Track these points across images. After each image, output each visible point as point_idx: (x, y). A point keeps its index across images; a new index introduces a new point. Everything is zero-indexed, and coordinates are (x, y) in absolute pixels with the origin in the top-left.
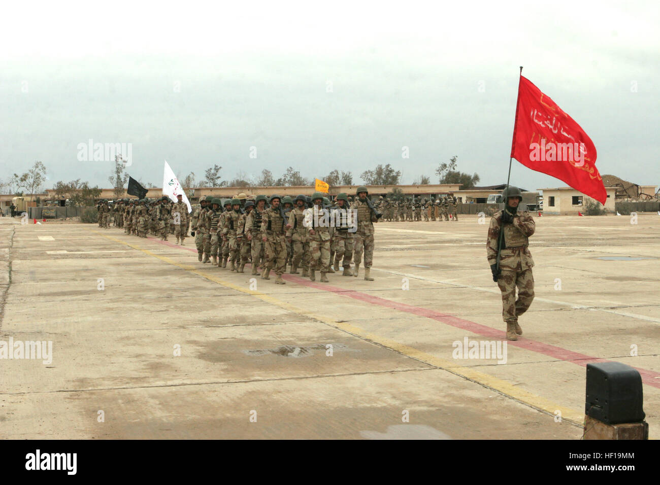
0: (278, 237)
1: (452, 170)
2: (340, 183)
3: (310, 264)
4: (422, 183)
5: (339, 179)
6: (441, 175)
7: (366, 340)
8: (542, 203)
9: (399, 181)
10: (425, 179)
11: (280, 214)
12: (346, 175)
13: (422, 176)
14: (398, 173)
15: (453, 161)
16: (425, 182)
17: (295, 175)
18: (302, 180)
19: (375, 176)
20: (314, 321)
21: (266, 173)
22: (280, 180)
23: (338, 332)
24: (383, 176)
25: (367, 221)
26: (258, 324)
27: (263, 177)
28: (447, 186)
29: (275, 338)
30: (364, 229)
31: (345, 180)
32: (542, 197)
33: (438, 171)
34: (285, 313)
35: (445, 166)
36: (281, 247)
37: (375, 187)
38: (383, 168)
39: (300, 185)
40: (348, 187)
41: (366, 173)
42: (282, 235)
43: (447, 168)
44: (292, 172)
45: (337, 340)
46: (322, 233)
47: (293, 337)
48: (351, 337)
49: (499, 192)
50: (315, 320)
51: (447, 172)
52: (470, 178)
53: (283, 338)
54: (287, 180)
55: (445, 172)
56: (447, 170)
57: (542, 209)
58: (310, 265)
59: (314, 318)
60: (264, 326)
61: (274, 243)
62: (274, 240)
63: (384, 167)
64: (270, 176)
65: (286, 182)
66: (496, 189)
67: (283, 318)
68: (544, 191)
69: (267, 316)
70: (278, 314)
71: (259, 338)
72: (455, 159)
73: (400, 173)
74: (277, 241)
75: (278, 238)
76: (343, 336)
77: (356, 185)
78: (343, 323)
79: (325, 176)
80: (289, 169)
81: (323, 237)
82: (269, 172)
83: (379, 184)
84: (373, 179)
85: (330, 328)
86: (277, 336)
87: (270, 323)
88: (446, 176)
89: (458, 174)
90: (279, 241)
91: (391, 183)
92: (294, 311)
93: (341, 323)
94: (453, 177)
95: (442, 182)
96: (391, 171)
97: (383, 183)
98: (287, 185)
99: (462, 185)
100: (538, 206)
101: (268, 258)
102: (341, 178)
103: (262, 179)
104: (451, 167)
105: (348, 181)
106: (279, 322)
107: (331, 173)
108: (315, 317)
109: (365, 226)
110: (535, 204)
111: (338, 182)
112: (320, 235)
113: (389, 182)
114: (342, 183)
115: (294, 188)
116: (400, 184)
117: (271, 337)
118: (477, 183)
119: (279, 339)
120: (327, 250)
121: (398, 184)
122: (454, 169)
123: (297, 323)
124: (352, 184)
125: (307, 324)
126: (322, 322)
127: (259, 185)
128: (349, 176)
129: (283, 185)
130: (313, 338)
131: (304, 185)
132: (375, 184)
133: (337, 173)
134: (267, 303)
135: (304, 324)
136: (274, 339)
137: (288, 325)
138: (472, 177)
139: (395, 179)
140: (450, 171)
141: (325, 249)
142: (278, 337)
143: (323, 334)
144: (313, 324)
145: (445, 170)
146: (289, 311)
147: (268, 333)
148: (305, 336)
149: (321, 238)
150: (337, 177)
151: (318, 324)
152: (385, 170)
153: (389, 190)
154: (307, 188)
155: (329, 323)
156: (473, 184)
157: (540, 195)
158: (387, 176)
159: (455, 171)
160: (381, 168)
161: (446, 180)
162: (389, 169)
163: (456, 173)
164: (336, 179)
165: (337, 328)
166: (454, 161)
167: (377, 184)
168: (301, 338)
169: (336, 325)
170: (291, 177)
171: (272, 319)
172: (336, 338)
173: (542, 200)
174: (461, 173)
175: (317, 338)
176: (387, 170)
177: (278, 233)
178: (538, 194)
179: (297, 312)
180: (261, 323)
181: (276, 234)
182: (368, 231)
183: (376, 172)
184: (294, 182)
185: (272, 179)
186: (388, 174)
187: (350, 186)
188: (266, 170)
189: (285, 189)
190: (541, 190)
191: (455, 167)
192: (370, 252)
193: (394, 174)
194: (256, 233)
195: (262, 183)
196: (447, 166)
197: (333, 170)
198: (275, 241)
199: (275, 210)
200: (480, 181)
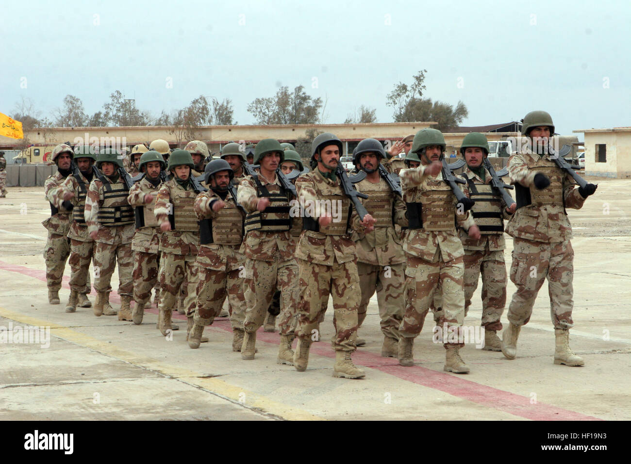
0: (339, 250)
1: (417, 96)
2: (210, 121)
3: (403, 323)
4: (362, 121)
5: (207, 114)
6: (397, 106)
7: (254, 409)
8: (583, 156)
9: (320, 116)
10: (368, 114)
11: (342, 187)
12: (223, 105)
13: (362, 108)
14: (318, 102)
15: (419, 79)
16: (367, 119)
17: (125, 106)
18: (140, 115)
19: (276, 108)
20: (159, 376)
21: (72, 102)
22: (97, 116)
23: (201, 395)
24: (290, 108)
25: (554, 205)
26: (53, 383)
27: (66, 109)
28: (409, 125)
29: (84, 408)
30: (548, 226)
31: (220, 115)
32: (582, 144)
33: (391, 97)
34: (105, 362)
35: (404, 88)
36: (348, 276)
37: (274, 128)
38: (289, 92)
39: (136, 124)
40: (226, 128)
41: (258, 101)
42: (347, 246)
43: (407, 93)
44: (122, 100)
45: (200, 410)
46: (445, 239)
47: (117, 405)
48: (226, 405)
49: (504, 136)
50: (161, 374)
51: (408, 100)
52: (451, 111)
53: (99, 407)
54: (111, 114)
55: (404, 100)
56: (407, 96)
57: (584, 168)
58: (401, 326)
59: (158, 371)
60: (64, 387)
61: (329, 268)
62: (327, 257)
63: (291, 90)
64: (78, 108)
65: (110, 119)
66: (499, 131)
67: (100, 371)
68: (587, 134)
69: (70, 367)
70: (90, 364)
71: (54, 409)
72: (422, 75)
73: (321, 102)
74: (335, 261)
75: (338, 253)
76: (212, 403)
77: (240, 124)
78: (212, 378)
79: (182, 109)
80: (116, 94)
81: (444, 248)
82: (77, 100)
83: (283, 122)
84: (271, 113)
85: (186, 388)
86: (88, 405)
87: (75, 382)
88: (407, 107)
89: (428, 102)
90: (341, 262)
91: (305, 121)
92: (121, 358)
93: (208, 379)
94: (419, 109)
95: (399, 118)
96: (305, 99)
97: (291, 120)
98: (111, 124)
99: (437, 123)
100: (576, 162)
101: (307, 310)
102: (212, 112)
103: (65, 114)
104: (415, 90)
105: (225, 116)
106: (91, 379)
107: (194, 102)
108: (159, 369)
109: (551, 217)
110: (571, 158)
111: (207, 119)
112: (438, 246)
113: (301, 118)
114: (214, 120)
115: (125, 130)
116: (321, 123)
117: (76, 407)
118: (464, 119)
119: (93, 411)
120: (457, 282)
121: (317, 123)
122: (421, 94)
123: (126, 381)
124: (233, 123)
125: (146, 381)
126: (172, 378)
127: (58, 125)
128: (226, 108)
129: (104, 124)
130: (154, 407)
131: (143, 124)
132: (274, 122)
133: (206, 103)
134: (71, 344)
135: (139, 382)
136: (82, 410)
137: (109, 383)
138: (454, 109)
139: (311, 112)
140: (413, 98)
141: (452, 279)
142: (91, 407)
143: (174, 401)
144: (157, 382)
145: (404, 97)
146: (112, 359)
147: (71, 400)
148: (141, 405)
149: (439, 252)
150: (205, 109)
151: (166, 381)
152: (293, 96)
153: (300, 134)
154: (148, 130)
155: (186, 380)
156: (454, 122)
157: (580, 141)
158: (298, 108)
159: (422, 97)
160: (285, 93)
161: (406, 114)
162: (301, 94)
163: (425, 102)
164: (202, 113)
165: (200, 388)
166: (421, 80)
167: (279, 122)
168: (134, 407)
169: (199, 382)
170: (118, 110)
171: (80, 374)
172: (199, 407)
173: (583, 150)
174: (433, 102)
175: (162, 406)
176: (297, 97)
177: (337, 238)
178: (577, 139)
179: (127, 359)
180: (58, 382)
181: (333, 240)
182: (558, 232)
183: (276, 100)
184: (124, 118)
185: (82, 113)
186: (300, 103)
187: (228, 125)
188: (71, 96)
189: (108, 131)
190: (581, 132)
191: (423, 91)
192: (564, 285)
193: (311, 103)
194: (257, 241)
195: (64, 121)
196: (409, 88)
197: (198, 97)
198: (330, 263)
199: (329, 176)
200: (469, 115)
